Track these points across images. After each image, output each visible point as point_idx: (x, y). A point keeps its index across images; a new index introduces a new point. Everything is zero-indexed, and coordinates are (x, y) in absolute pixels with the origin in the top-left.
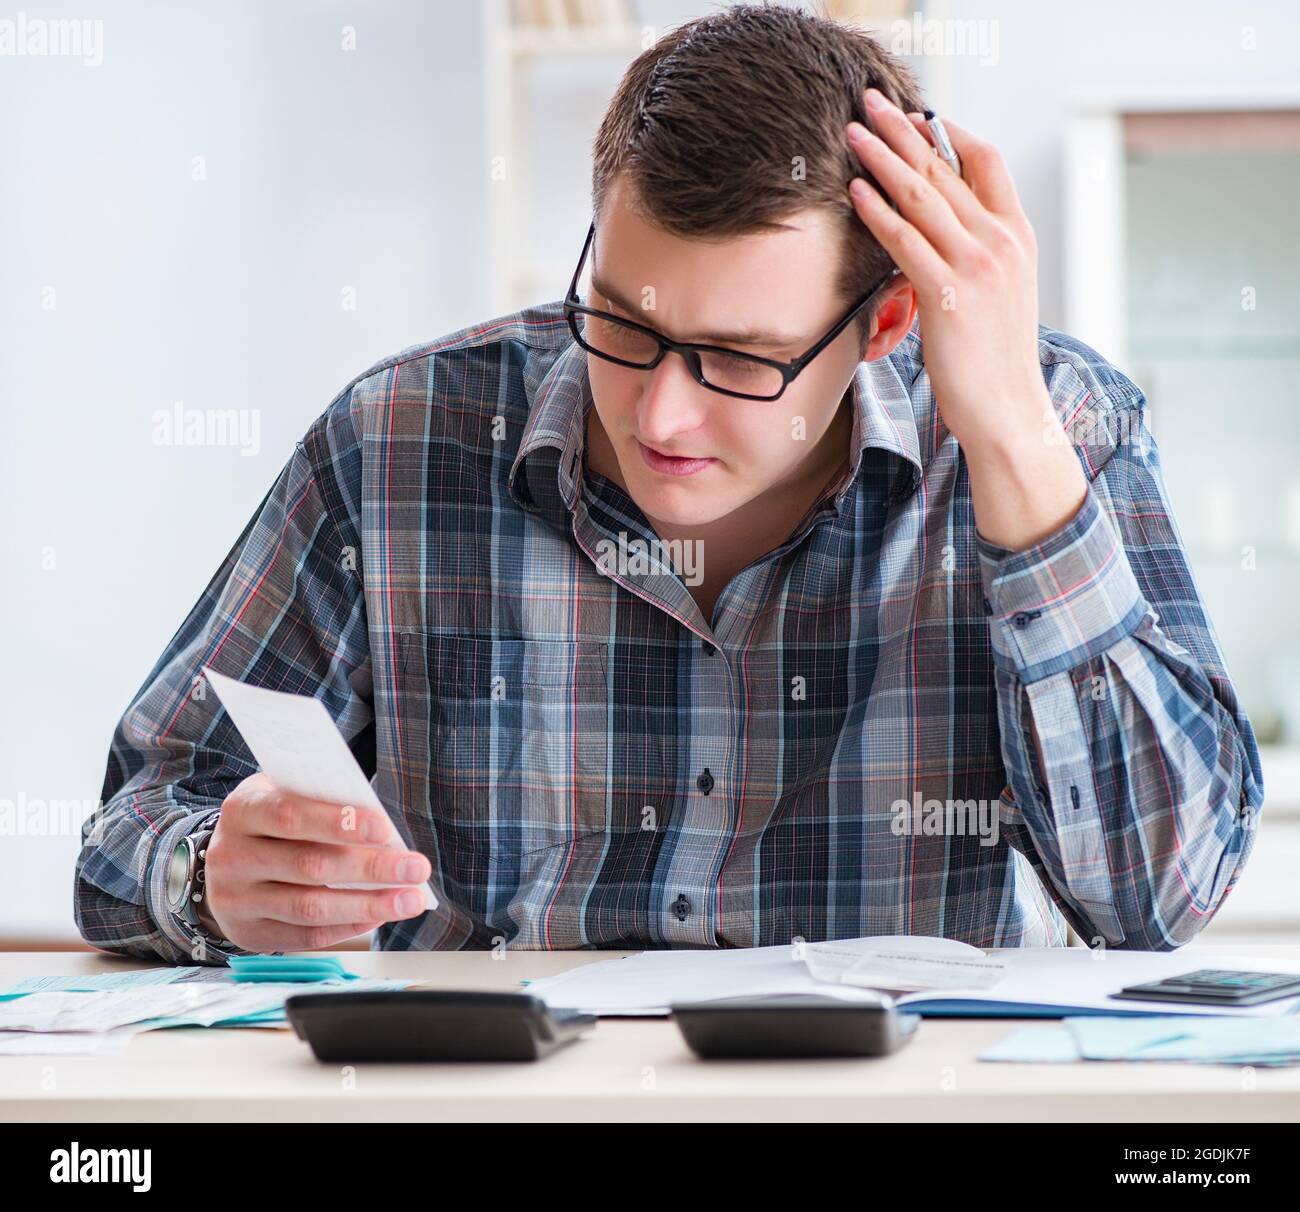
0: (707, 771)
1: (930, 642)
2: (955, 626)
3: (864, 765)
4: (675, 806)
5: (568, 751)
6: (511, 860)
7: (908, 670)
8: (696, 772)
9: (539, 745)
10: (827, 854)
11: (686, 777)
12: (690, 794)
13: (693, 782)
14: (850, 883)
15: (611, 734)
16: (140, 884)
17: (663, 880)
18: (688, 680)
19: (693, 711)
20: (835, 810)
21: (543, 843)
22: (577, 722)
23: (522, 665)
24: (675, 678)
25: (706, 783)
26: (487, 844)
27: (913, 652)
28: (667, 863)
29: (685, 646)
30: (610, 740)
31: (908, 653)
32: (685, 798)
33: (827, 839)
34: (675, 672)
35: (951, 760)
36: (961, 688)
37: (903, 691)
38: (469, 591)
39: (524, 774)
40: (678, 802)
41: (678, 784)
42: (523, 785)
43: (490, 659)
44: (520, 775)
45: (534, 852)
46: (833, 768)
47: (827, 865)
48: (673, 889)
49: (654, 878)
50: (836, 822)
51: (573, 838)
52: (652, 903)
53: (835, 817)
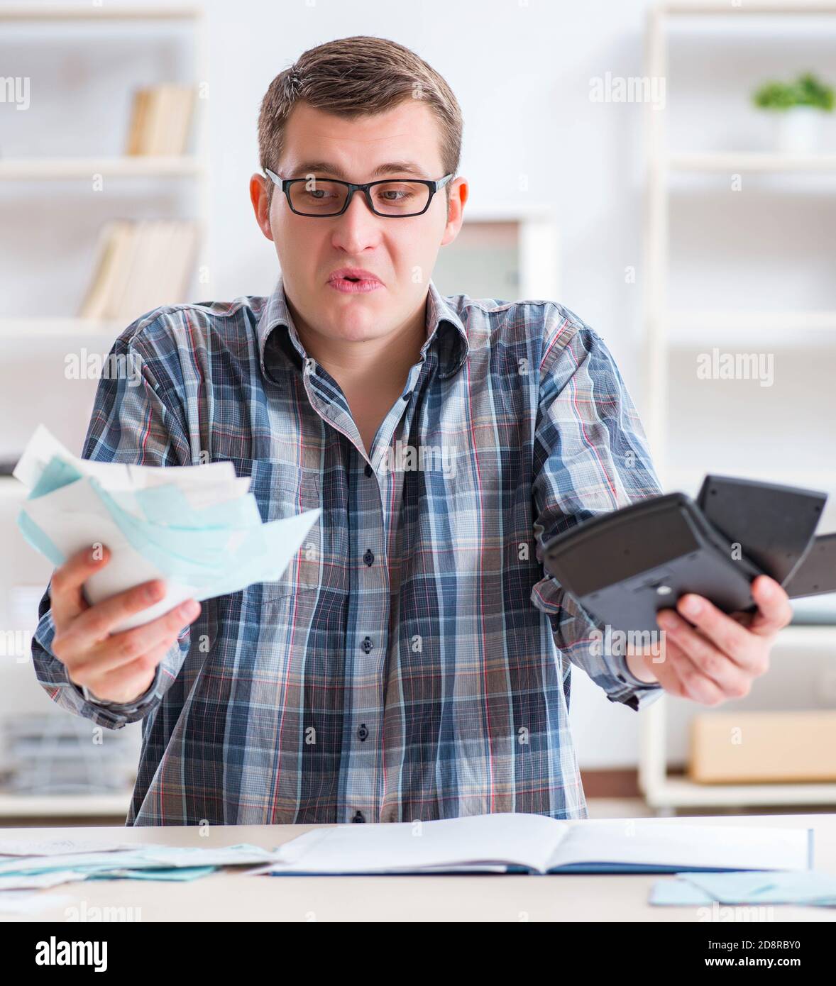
0: (369, 551)
1: (487, 462)
2: (501, 452)
3: (452, 541)
4: (351, 576)
6: (255, 606)
7: (475, 479)
8: (362, 552)
10: (436, 599)
11: (357, 555)
12: (359, 567)
13: (361, 559)
14: (452, 618)
15: (322, 528)
17: (354, 629)
18: (355, 493)
19: (359, 513)
21: (276, 595)
25: (369, 559)
27: (477, 468)
28: (355, 617)
29: (353, 472)
30: (322, 531)
31: (473, 469)
32: (356, 571)
33: (435, 589)
35: (502, 539)
36: (506, 492)
37: (473, 493)
38: (238, 436)
40: (352, 573)
41: (351, 562)
43: (251, 472)
45: (271, 601)
46: (434, 543)
47: (438, 606)
48: (361, 634)
49: (348, 627)
50: (439, 577)
51: (296, 592)
52: (348, 644)
53: (439, 574)
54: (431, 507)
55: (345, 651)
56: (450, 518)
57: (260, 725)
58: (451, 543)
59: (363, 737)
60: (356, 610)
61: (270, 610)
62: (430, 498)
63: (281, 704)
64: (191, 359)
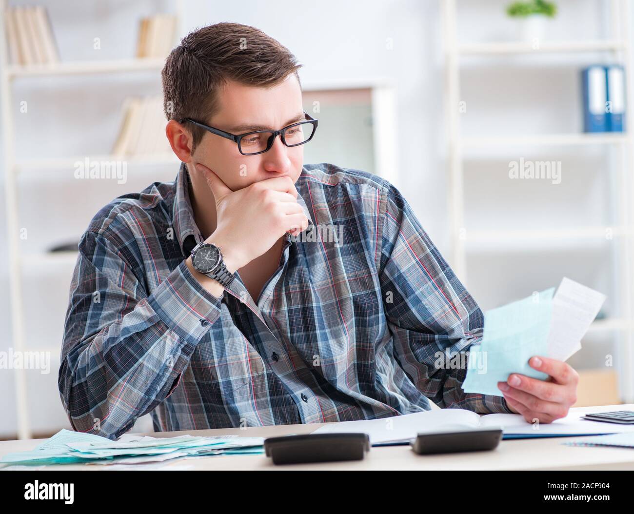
0: (274, 352)
5: (244, 344)
6: (230, 394)
8: (270, 355)
9: (233, 344)
13: (270, 359)
19: (259, 333)
21: (240, 384)
25: (276, 357)
26: (219, 389)
39: (228, 358)
42: (228, 363)
44: (226, 359)
45: (237, 389)
48: (297, 393)
51: (252, 379)
52: (295, 400)
61: (239, 394)
64: (145, 244)
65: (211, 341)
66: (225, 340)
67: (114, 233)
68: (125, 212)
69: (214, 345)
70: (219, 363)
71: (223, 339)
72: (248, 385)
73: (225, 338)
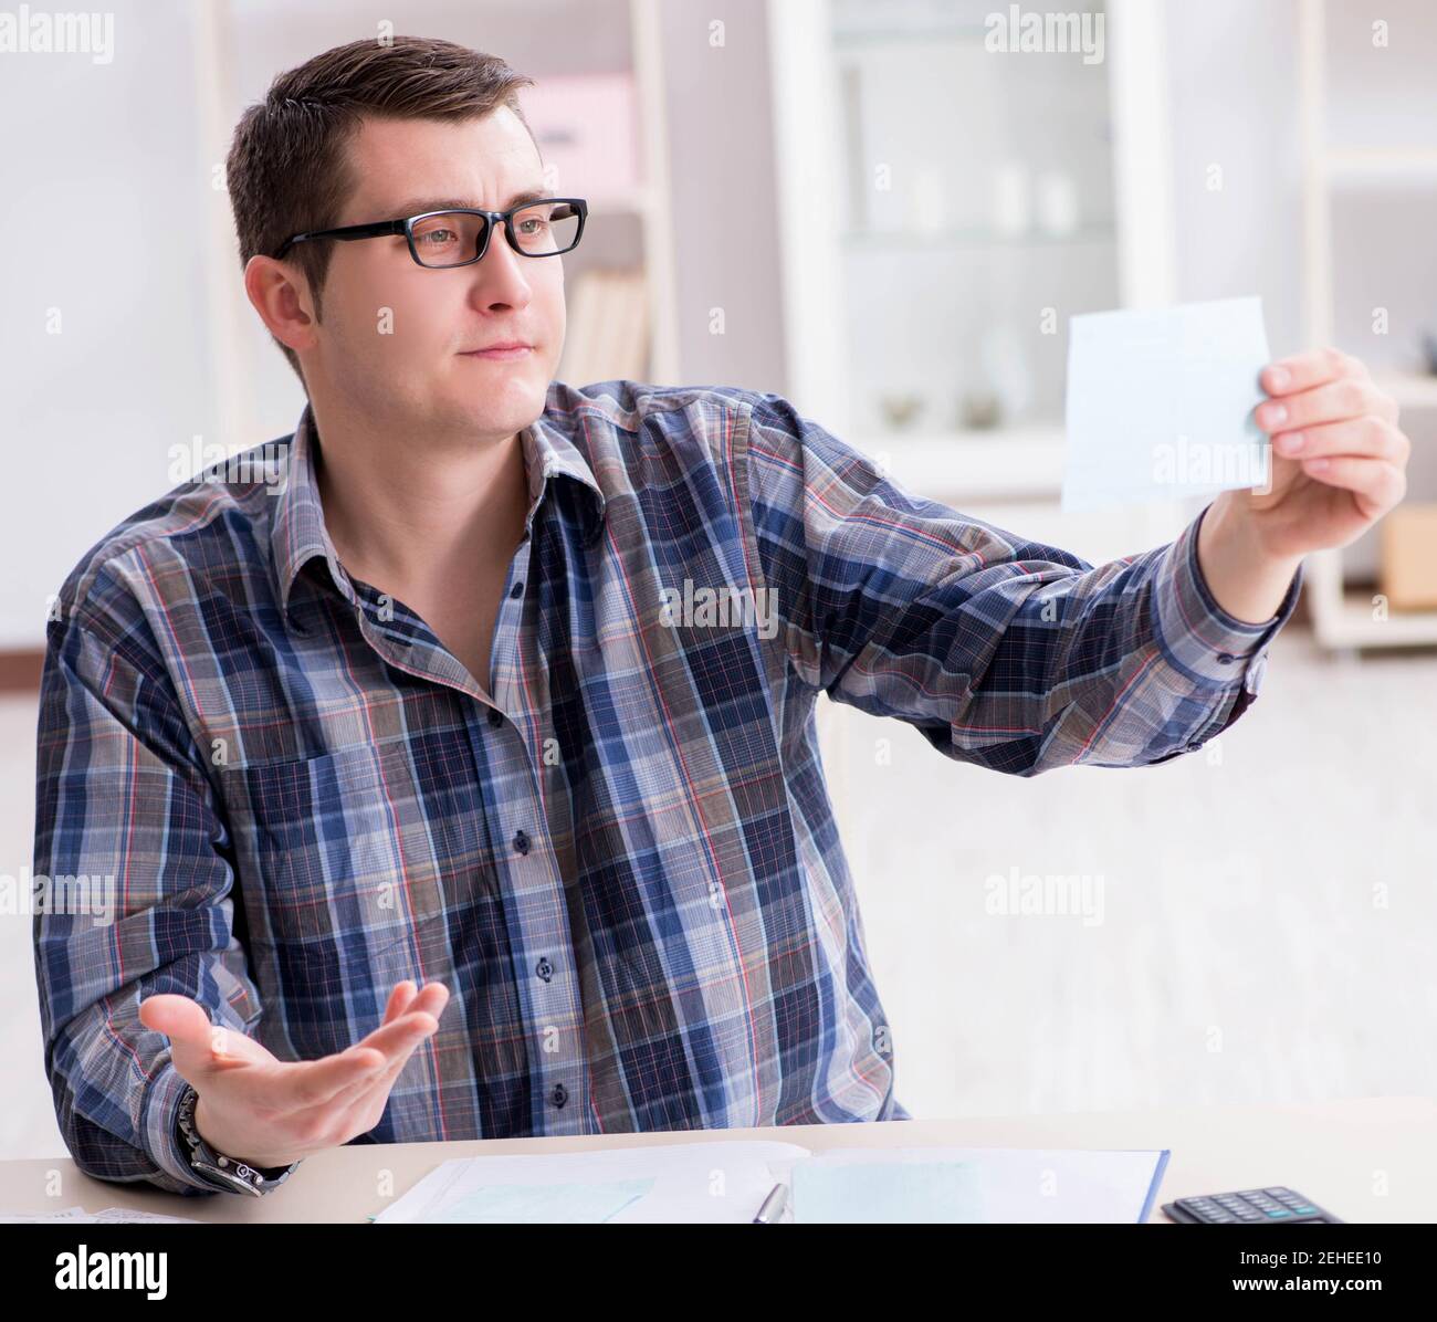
0: (520, 833)
1: (670, 676)
2: (686, 655)
3: (644, 801)
4: (499, 873)
5: (394, 848)
6: (361, 965)
7: (658, 705)
8: (510, 836)
9: (368, 849)
10: (636, 889)
11: (501, 843)
12: (509, 858)
13: (509, 846)
14: (667, 912)
15: (427, 823)
16: (136, 1129)
17: (521, 949)
18: (484, 754)
19: (494, 781)
20: (631, 846)
21: (386, 941)
22: (396, 820)
23: (335, 778)
24: (472, 756)
25: (523, 843)
26: (335, 955)
27: (658, 689)
28: (518, 931)
29: (472, 725)
30: (428, 828)
31: (654, 690)
32: (506, 864)
33: (631, 876)
34: (470, 749)
35: (724, 776)
36: (711, 709)
37: (659, 726)
38: (271, 723)
39: (357, 880)
40: (499, 869)
41: (495, 852)
42: (358, 892)
43: (308, 778)
44: (353, 883)
45: (380, 953)
46: (618, 809)
47: (639, 900)
48: (533, 955)
49: (513, 948)
50: (635, 857)
51: (414, 929)
52: (518, 973)
53: (633, 853)
54: (603, 758)
55: (515, 984)
56: (633, 768)
57: (410, 1117)
58: (642, 805)
59: (561, 1102)
60: (516, 919)
61: (383, 965)
62: (599, 744)
63: (432, 1081)
64: (165, 624)
65: (316, 842)
66: (350, 839)
67: (99, 610)
68: (124, 551)
69: (325, 850)
70: (337, 891)
71: (346, 836)
72: (406, 943)
73: (348, 833)
